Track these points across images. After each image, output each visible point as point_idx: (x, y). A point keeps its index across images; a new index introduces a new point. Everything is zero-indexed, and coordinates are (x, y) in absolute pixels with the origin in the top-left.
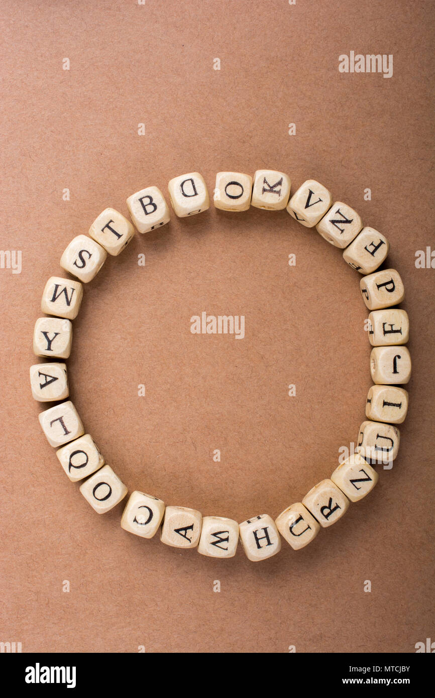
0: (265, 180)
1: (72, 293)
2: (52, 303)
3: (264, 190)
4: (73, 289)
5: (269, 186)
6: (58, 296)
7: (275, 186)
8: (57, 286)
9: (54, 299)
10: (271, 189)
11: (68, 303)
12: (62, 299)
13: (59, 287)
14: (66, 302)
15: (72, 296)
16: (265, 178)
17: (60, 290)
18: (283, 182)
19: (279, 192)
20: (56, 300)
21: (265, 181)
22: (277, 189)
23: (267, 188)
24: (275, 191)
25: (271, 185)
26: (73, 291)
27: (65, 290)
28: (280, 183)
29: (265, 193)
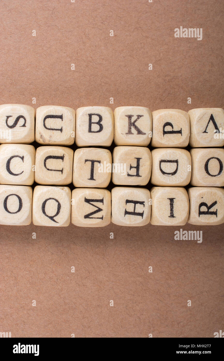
0: (141, 116)
1: (97, 218)
2: (84, 199)
3: (130, 117)
4: (102, 218)
5: (135, 121)
6: (92, 204)
7: (136, 128)
8: (102, 201)
9: (87, 201)
10: (132, 125)
11: (87, 217)
12: (90, 208)
13: (101, 203)
14: (87, 214)
15: (95, 218)
16: (143, 116)
17: (99, 205)
18: (141, 136)
19: (130, 132)
20: (87, 204)
21: (139, 117)
22: (133, 130)
23: (133, 119)
24: (130, 128)
25: (136, 124)
26: (100, 218)
27: (100, 210)
28: (139, 132)
29: (127, 118)
